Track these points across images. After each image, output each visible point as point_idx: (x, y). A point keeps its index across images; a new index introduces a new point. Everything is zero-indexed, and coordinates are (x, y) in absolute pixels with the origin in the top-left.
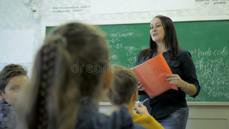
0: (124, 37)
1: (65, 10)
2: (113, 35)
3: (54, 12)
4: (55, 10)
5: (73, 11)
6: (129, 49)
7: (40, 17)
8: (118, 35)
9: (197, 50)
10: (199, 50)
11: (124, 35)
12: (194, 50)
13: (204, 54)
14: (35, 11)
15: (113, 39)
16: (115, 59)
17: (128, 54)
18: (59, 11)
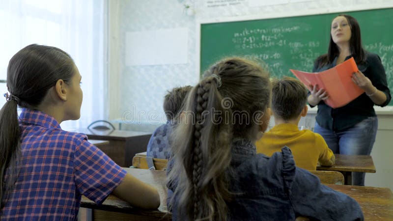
0: (288, 32)
1: (220, 4)
2: (275, 30)
3: (209, 6)
4: (210, 4)
5: (230, 4)
6: (293, 45)
7: (194, 13)
8: (281, 30)
9: (378, 45)
10: (380, 44)
11: (288, 30)
12: (374, 45)
13: (388, 49)
14: (188, 7)
15: (275, 35)
16: (278, 58)
17: (293, 52)
18: (214, 6)
